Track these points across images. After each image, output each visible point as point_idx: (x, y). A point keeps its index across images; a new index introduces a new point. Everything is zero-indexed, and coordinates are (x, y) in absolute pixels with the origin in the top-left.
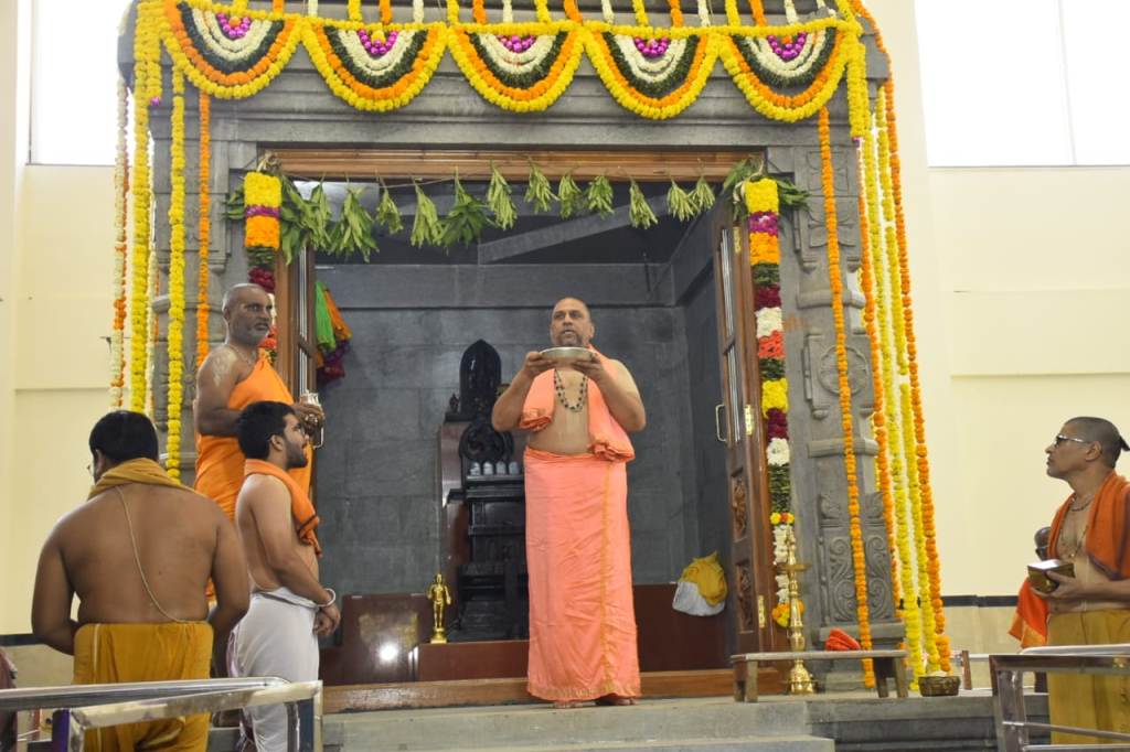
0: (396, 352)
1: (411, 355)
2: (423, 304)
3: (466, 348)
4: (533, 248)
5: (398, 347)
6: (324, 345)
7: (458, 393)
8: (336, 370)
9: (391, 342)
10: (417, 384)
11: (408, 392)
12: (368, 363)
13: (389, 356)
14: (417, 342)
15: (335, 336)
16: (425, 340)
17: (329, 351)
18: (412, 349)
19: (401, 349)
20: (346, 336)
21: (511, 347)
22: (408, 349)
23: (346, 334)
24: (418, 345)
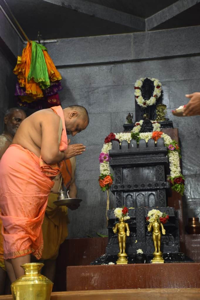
0: (96, 91)
1: (107, 92)
2: (112, 60)
4: (178, 13)
5: (98, 88)
6: (42, 82)
8: (55, 101)
9: (93, 85)
10: (109, 110)
11: (104, 115)
12: (79, 98)
13: (92, 93)
14: (109, 84)
15: (50, 78)
16: (114, 82)
17: (44, 86)
18: (106, 89)
19: (100, 89)
20: (58, 79)
21: (168, 83)
22: (104, 89)
23: (58, 77)
24: (109, 86)
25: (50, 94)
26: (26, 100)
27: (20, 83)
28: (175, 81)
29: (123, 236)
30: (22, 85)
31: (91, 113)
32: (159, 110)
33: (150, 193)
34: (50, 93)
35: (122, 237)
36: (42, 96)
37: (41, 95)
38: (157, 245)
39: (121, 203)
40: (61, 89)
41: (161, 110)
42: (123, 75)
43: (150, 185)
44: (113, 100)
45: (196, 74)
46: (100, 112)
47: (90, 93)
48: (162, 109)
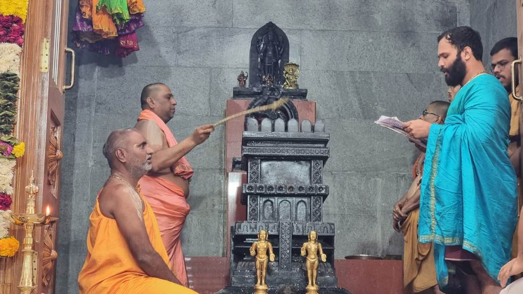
0: (190, 32)
1: (205, 36)
3: (256, 30)
5: (192, 29)
7: (247, 72)
8: (131, 43)
9: (186, 23)
10: (209, 63)
11: (200, 71)
12: (163, 42)
13: (183, 36)
14: (210, 24)
15: (129, 8)
16: (218, 22)
17: (119, 20)
18: (206, 31)
19: (195, 30)
20: (140, 10)
21: (300, 32)
22: (202, 30)
23: (140, 8)
24: (211, 27)
25: (124, 33)
26: (87, 39)
27: (84, 12)
28: (310, 30)
29: (264, 261)
30: (87, 15)
31: (181, 66)
32: (288, 71)
33: (300, 199)
34: (125, 31)
35: (262, 262)
36: (116, 34)
37: (114, 33)
38: (312, 275)
39: (256, 212)
40: (142, 26)
41: (291, 72)
42: (233, 13)
43: (301, 188)
44: (216, 49)
45: (340, 23)
46: (194, 65)
47: (180, 35)
48: (292, 70)
